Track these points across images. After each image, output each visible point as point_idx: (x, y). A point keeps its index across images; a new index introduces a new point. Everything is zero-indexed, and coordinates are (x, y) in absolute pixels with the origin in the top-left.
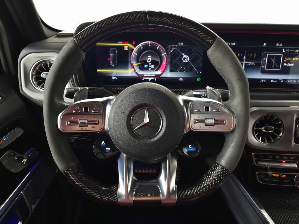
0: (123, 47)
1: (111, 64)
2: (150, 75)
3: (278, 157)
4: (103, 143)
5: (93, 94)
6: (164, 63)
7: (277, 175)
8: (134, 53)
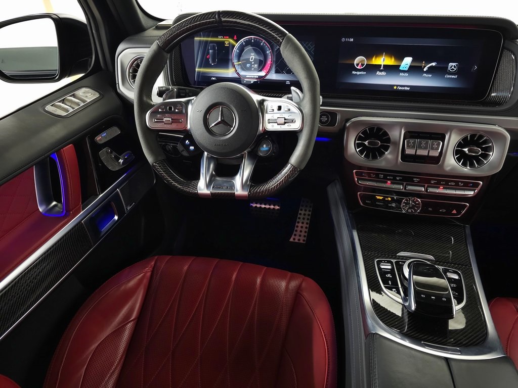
0: (223, 43)
1: (211, 62)
2: (253, 77)
3: (382, 176)
4: (187, 141)
5: (184, 95)
6: (269, 62)
7: (381, 198)
8: (236, 50)
